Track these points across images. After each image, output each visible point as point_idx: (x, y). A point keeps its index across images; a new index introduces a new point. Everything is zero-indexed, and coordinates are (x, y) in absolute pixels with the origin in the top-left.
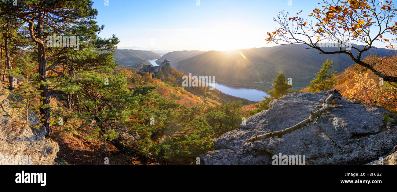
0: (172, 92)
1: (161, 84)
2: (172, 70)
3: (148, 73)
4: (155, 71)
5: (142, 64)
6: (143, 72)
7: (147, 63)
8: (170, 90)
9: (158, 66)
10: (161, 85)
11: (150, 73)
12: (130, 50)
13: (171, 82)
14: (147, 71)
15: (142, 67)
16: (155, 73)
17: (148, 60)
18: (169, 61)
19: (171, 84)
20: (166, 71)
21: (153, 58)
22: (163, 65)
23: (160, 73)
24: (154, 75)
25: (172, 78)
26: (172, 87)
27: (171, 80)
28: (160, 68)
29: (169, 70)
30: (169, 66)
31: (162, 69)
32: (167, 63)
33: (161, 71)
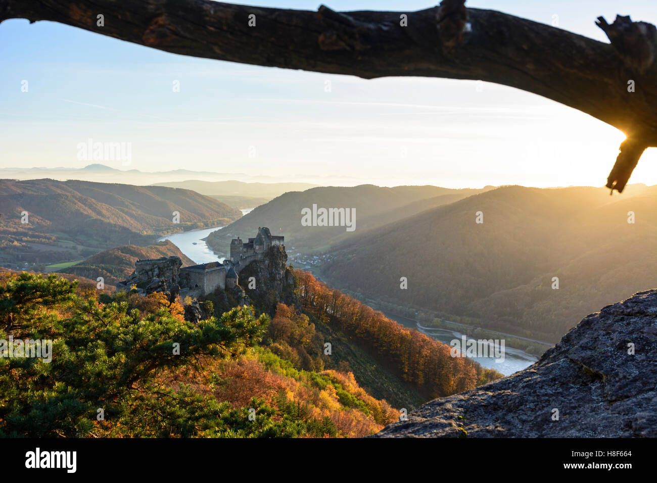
0: (290, 396)
2: (295, 283)
3: (161, 297)
4: (203, 290)
5: (133, 253)
6: (135, 291)
7: (162, 248)
8: (283, 385)
9: (217, 264)
11: (172, 300)
12: (69, 182)
13: (291, 344)
14: (160, 288)
15: (130, 271)
16: (202, 298)
17: (168, 232)
18: (283, 238)
19: (289, 353)
20: (265, 285)
21: (194, 220)
22: (248, 256)
23: (236, 297)
24: (197, 306)
25: (294, 323)
26: (294, 368)
27: (292, 333)
28: (231, 270)
29: (282, 282)
30: (282, 261)
31: (243, 275)
32: (271, 247)
33: (238, 286)
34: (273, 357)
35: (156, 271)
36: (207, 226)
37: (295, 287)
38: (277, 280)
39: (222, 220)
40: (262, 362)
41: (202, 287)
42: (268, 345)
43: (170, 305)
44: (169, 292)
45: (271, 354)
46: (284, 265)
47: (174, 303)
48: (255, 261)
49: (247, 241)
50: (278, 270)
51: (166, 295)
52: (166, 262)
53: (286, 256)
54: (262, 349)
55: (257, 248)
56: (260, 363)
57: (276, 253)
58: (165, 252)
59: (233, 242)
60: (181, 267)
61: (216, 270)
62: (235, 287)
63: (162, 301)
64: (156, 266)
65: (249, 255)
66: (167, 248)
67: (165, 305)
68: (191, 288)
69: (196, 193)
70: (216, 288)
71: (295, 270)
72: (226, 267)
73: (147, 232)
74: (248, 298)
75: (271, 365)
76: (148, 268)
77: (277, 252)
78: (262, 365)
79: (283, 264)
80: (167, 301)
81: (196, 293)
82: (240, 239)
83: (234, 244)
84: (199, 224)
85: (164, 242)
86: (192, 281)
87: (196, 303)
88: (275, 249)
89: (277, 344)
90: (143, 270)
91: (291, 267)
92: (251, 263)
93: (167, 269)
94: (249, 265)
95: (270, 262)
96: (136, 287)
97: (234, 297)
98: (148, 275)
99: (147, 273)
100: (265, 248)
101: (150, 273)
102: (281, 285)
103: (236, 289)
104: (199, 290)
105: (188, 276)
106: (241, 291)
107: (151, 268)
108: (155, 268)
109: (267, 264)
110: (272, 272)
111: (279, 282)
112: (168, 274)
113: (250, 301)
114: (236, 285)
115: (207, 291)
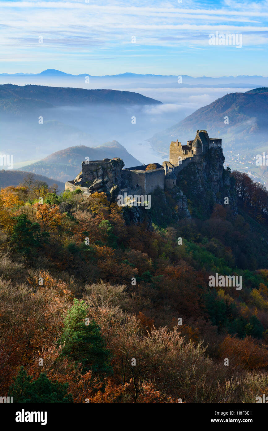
4: (143, 190)
6: (79, 192)
13: (226, 243)
18: (220, 141)
19: (223, 251)
20: (203, 185)
23: (174, 197)
29: (219, 183)
30: (219, 163)
31: (181, 175)
32: (209, 149)
33: (176, 186)
34: (209, 255)
35: (101, 172)
38: (214, 181)
41: (142, 186)
42: (204, 243)
45: (206, 252)
46: (221, 166)
48: (193, 163)
50: (214, 171)
52: (109, 164)
53: (223, 158)
55: (195, 149)
57: (213, 155)
59: (172, 143)
60: (123, 168)
61: (156, 171)
62: (173, 188)
64: (101, 167)
65: (187, 157)
68: (132, 188)
71: (232, 171)
72: (165, 168)
74: (185, 198)
76: (93, 168)
77: (215, 153)
81: (137, 192)
82: (179, 141)
83: (174, 146)
86: (133, 181)
88: (213, 152)
89: (212, 243)
90: (89, 170)
91: (228, 168)
92: (189, 164)
93: (111, 170)
94: (187, 166)
95: (207, 164)
97: (172, 197)
98: (93, 175)
99: (93, 174)
100: (202, 150)
101: (95, 173)
102: (218, 186)
103: (174, 189)
104: (140, 189)
105: (130, 176)
106: (179, 191)
107: (96, 169)
108: (100, 169)
109: (205, 166)
110: (209, 174)
111: (216, 183)
112: (111, 174)
113: (188, 201)
114: (174, 186)
115: (147, 191)
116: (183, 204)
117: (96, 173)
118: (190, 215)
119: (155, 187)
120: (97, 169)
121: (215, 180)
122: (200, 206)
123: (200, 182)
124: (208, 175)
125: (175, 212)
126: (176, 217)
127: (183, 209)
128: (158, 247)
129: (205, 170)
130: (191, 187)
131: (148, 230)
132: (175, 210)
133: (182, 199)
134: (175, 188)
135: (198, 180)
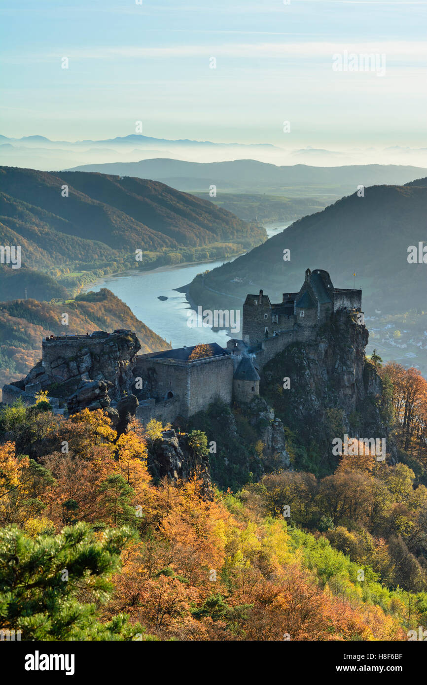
1: (254, 541)
3: (99, 421)
4: (184, 405)
6: (44, 407)
7: (94, 308)
9: (215, 349)
10: (261, 560)
11: (121, 427)
14: (95, 401)
16: (183, 422)
17: (106, 273)
18: (356, 294)
19: (369, 550)
20: (318, 396)
21: (162, 246)
22: (282, 333)
23: (254, 421)
24: (175, 441)
25: (380, 483)
26: (380, 582)
27: (376, 508)
28: (245, 361)
29: (356, 391)
30: (356, 345)
31: (270, 372)
32: (333, 313)
33: (260, 397)
34: (336, 557)
35: (86, 362)
36: (189, 260)
37: (384, 402)
38: (344, 387)
39: (222, 248)
40: (311, 568)
41: (181, 397)
42: (323, 530)
43: (118, 438)
44: (114, 410)
45: (330, 551)
46: (360, 354)
47: (126, 433)
48: (297, 344)
49: (280, 301)
50: (344, 363)
51: (110, 416)
52: (106, 343)
53: (365, 334)
54: (311, 538)
55: (302, 314)
56: (307, 571)
57: (343, 327)
58: (100, 314)
59: (250, 298)
60: (140, 353)
61: (213, 361)
62: (253, 400)
63: (100, 429)
64: (86, 350)
65: (284, 330)
66: (104, 306)
67: (107, 438)
68: (158, 400)
69: (166, 186)
70: (212, 401)
71: (385, 363)
72: (233, 356)
73: (62, 271)
74: (279, 425)
75: (330, 575)
76: (69, 353)
77: (346, 324)
78: (311, 576)
79: (358, 352)
80: (110, 430)
81: (168, 410)
82: (264, 294)
83: (252, 305)
84: (172, 255)
85: (97, 294)
86: (161, 383)
87: (169, 434)
88: (343, 319)
89: (343, 530)
90: (59, 357)
91: (375, 358)
92: (289, 347)
93: (109, 358)
94: (284, 352)
95: (330, 346)
96: (48, 395)
97: (249, 423)
98: (69, 369)
99: (68, 365)
100: (319, 314)
101: (73, 365)
102: (352, 397)
103: (254, 404)
104: (177, 404)
105: (152, 374)
106: (265, 409)
107: (75, 354)
108: (84, 355)
109: (323, 351)
110: (334, 370)
111: (349, 392)
112: (110, 367)
113: (285, 431)
114: (255, 396)
115: (192, 408)
116: (274, 439)
117: (75, 365)
118: (290, 464)
119: (211, 398)
120: (77, 355)
121: (347, 384)
122: (314, 443)
123: (313, 389)
124: (331, 371)
125: (255, 456)
126: (259, 467)
127: (274, 449)
128: (225, 538)
129: (324, 361)
130: (293, 399)
131: (200, 498)
132: (257, 452)
133: (273, 426)
134: (257, 401)
135: (307, 384)
